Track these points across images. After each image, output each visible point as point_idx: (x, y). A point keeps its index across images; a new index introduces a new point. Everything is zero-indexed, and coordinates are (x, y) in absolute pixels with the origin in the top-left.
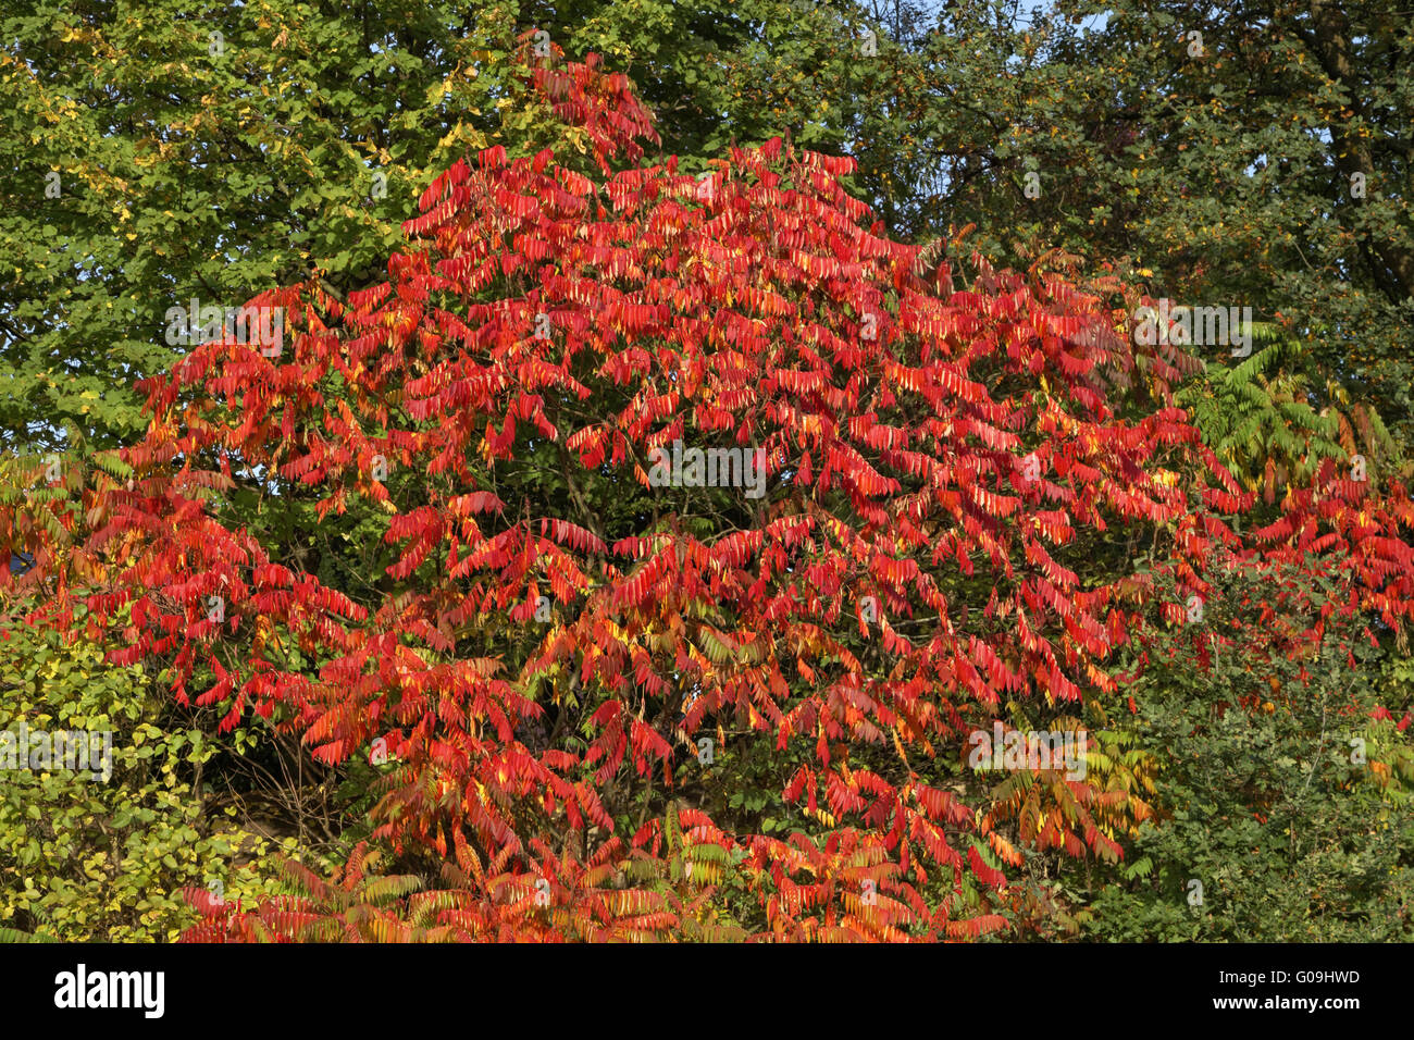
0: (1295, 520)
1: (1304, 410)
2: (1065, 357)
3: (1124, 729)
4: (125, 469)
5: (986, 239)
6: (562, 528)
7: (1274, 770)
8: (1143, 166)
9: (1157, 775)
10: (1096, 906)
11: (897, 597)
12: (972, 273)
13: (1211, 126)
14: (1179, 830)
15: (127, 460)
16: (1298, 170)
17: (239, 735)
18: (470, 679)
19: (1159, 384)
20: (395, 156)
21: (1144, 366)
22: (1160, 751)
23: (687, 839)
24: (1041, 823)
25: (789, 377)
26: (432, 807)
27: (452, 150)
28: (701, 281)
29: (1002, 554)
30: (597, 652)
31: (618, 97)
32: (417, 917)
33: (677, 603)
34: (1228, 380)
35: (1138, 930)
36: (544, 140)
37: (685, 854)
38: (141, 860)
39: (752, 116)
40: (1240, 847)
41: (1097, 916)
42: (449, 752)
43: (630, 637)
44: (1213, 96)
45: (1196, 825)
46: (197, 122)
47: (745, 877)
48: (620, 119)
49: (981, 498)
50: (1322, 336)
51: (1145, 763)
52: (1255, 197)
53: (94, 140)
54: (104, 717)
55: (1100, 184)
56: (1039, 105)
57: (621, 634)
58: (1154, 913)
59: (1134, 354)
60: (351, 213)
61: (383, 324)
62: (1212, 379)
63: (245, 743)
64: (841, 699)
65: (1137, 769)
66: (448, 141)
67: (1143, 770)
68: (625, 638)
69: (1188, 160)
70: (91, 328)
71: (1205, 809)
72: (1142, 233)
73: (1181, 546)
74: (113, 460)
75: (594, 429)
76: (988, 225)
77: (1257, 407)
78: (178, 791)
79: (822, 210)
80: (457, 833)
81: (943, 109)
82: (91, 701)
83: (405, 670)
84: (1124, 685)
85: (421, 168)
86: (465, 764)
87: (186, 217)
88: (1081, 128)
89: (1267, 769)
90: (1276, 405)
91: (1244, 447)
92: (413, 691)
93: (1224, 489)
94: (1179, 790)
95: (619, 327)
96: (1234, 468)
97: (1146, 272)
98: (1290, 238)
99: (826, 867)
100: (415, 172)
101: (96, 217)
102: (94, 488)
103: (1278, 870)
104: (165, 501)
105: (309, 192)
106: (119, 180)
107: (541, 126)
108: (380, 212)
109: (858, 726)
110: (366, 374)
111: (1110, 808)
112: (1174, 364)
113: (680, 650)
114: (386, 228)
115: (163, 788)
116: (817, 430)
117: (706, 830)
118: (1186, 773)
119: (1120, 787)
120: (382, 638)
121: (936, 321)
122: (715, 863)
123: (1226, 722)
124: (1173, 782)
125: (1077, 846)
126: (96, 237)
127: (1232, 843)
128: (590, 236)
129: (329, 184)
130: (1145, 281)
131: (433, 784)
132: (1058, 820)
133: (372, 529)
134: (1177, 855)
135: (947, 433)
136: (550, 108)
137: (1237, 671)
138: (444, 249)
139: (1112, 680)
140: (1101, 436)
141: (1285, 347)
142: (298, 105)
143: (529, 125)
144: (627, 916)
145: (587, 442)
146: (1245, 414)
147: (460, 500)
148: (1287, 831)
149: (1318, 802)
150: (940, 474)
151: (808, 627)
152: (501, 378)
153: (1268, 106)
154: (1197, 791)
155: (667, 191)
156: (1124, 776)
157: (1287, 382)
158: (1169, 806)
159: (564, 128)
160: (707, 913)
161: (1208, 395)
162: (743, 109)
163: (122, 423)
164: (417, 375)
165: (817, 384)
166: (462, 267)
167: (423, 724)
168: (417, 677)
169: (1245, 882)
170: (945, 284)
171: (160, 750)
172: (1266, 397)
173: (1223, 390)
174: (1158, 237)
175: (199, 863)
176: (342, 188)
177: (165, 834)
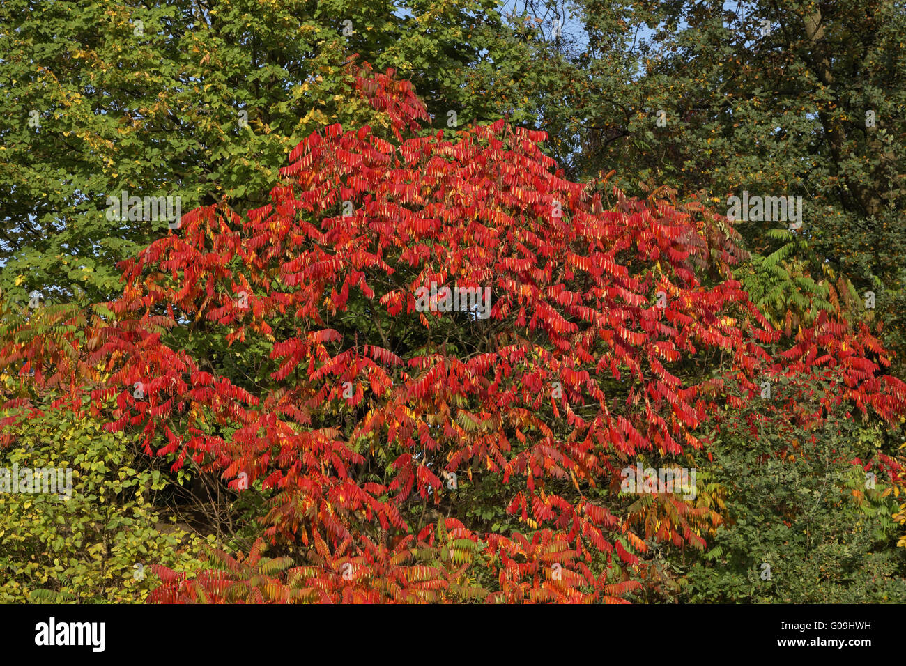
0: (804, 347)
1: (808, 281)
2: (672, 250)
3: (706, 471)
4: (111, 315)
5: (621, 179)
6: (377, 351)
7: (797, 496)
8: (714, 137)
9: (726, 498)
10: (690, 575)
11: (575, 393)
12: (613, 200)
13: (753, 113)
14: (741, 531)
15: (112, 309)
16: (806, 140)
17: (180, 474)
18: (321, 440)
19: (725, 266)
20: (273, 129)
21: (716, 256)
22: (729, 484)
23: (450, 536)
24: (658, 526)
25: (511, 262)
26: (301, 517)
27: (307, 125)
28: (459, 205)
29: (637, 367)
30: (397, 424)
31: (406, 95)
32: (293, 583)
33: (445, 397)
34: (764, 264)
35: (715, 590)
36: (363, 120)
37: (449, 545)
38: (124, 548)
39: (482, 105)
40: (777, 541)
41: (690, 581)
42: (310, 483)
43: (417, 415)
44: (754, 95)
45: (751, 528)
46: (156, 108)
47: (485, 559)
48: (407, 108)
49: (625, 334)
50: (819, 238)
51: (719, 491)
52: (781, 156)
53: (91, 117)
54: (102, 463)
55: (688, 147)
56: (654, 101)
57: (411, 414)
58: (724, 580)
59: (710, 248)
60: (246, 163)
61: (268, 230)
62: (754, 263)
63: (183, 478)
64: (542, 453)
65: (714, 494)
66: (305, 120)
67: (717, 495)
68: (413, 416)
69: (740, 133)
70: (88, 229)
71: (757, 518)
72: (714, 176)
73: (738, 362)
74: (103, 309)
75: (396, 292)
76: (621, 171)
77: (780, 280)
78: (145, 507)
79: (529, 163)
80: (315, 533)
81: (598, 103)
82: (94, 453)
83: (282, 435)
84: (707, 445)
85: (289, 136)
86: (320, 491)
87: (148, 165)
88: (678, 114)
89: (793, 494)
90: (792, 278)
91: (774, 303)
92: (287, 448)
93: (763, 329)
94: (740, 507)
95: (411, 232)
96: (767, 316)
97: (716, 200)
98: (799, 180)
99: (534, 553)
100: (285, 138)
101: (93, 164)
102: (92, 326)
103: (799, 555)
104: (135, 333)
105: (222, 150)
106: (109, 142)
107: (362, 112)
108: (264, 162)
109: (552, 469)
110: (257, 258)
111: (699, 518)
112: (732, 254)
113: (447, 424)
114: (269, 172)
115: (136, 505)
116: (529, 294)
117: (461, 530)
118: (744, 497)
119: (704, 505)
120: (268, 416)
121: (594, 228)
122: (468, 550)
123: (769, 467)
124: (736, 502)
125: (679, 540)
126: (93, 175)
127: (771, 538)
128: (392, 177)
129: (234, 145)
130: (715, 204)
131: (301, 503)
132: (668, 525)
133: (257, 350)
134: (740, 545)
135: (604, 295)
136: (367, 101)
137: (774, 437)
138: (303, 185)
139: (700, 442)
140: (694, 297)
141: (798, 244)
142: (215, 98)
143: (354, 111)
144: (417, 582)
145: (392, 300)
146: (774, 284)
147: (315, 334)
148: (805, 532)
149: (823, 514)
150: (600, 320)
151: (521, 410)
152: (341, 262)
153: (787, 101)
154: (750, 507)
155: (436, 151)
156: (707, 499)
157: (800, 265)
158: (734, 517)
159: (375, 113)
160: (463, 580)
161: (752, 272)
162: (476, 102)
163: (108, 286)
164: (287, 259)
165: (528, 266)
166: (316, 196)
167: (294, 467)
168: (290, 439)
169: (781, 561)
170: (597, 206)
171: (134, 482)
172: (786, 274)
173: (760, 269)
174: (723, 179)
175: (159, 551)
176: (241, 147)
177: (138, 533)
